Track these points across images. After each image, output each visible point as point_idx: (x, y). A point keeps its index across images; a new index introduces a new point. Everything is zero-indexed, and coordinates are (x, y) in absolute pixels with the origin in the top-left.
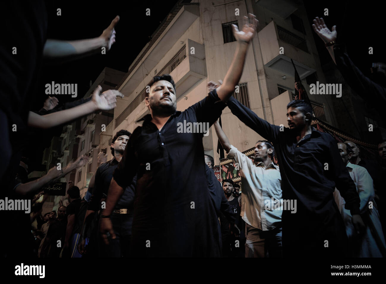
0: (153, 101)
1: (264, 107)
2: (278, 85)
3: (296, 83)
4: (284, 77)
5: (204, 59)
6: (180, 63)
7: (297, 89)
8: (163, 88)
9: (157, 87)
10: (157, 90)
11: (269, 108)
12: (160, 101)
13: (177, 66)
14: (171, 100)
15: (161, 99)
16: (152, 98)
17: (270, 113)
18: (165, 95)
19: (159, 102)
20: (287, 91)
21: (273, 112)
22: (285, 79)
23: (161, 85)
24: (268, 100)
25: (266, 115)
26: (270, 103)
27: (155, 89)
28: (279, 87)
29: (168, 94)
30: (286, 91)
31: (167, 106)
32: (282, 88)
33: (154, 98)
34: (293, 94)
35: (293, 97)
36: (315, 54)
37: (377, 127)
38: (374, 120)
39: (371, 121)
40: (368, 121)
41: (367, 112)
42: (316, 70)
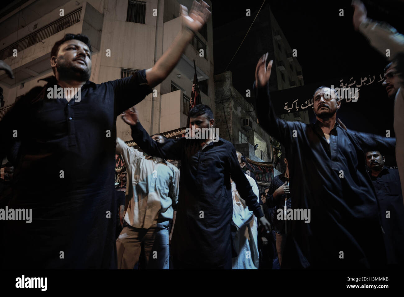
0: (62, 61)
1: (154, 101)
2: (172, 82)
3: (194, 85)
4: (180, 76)
5: (100, 31)
6: (70, 26)
7: (193, 92)
8: (77, 48)
9: (69, 46)
10: (69, 49)
11: (158, 102)
12: (72, 62)
13: (66, 28)
14: (86, 64)
15: (75, 60)
16: (62, 57)
17: (159, 108)
18: (79, 56)
19: (70, 64)
20: (180, 91)
21: (161, 108)
22: (179, 78)
23: (76, 44)
24: (160, 94)
25: (154, 109)
26: (161, 98)
27: (67, 48)
28: (172, 84)
29: (84, 56)
30: (177, 90)
31: (81, 70)
32: (175, 86)
33: (64, 57)
34: (184, 95)
35: (184, 98)
36: (211, 62)
37: (246, 142)
38: (245, 136)
39: (243, 136)
40: (241, 136)
41: (242, 127)
42: (209, 78)
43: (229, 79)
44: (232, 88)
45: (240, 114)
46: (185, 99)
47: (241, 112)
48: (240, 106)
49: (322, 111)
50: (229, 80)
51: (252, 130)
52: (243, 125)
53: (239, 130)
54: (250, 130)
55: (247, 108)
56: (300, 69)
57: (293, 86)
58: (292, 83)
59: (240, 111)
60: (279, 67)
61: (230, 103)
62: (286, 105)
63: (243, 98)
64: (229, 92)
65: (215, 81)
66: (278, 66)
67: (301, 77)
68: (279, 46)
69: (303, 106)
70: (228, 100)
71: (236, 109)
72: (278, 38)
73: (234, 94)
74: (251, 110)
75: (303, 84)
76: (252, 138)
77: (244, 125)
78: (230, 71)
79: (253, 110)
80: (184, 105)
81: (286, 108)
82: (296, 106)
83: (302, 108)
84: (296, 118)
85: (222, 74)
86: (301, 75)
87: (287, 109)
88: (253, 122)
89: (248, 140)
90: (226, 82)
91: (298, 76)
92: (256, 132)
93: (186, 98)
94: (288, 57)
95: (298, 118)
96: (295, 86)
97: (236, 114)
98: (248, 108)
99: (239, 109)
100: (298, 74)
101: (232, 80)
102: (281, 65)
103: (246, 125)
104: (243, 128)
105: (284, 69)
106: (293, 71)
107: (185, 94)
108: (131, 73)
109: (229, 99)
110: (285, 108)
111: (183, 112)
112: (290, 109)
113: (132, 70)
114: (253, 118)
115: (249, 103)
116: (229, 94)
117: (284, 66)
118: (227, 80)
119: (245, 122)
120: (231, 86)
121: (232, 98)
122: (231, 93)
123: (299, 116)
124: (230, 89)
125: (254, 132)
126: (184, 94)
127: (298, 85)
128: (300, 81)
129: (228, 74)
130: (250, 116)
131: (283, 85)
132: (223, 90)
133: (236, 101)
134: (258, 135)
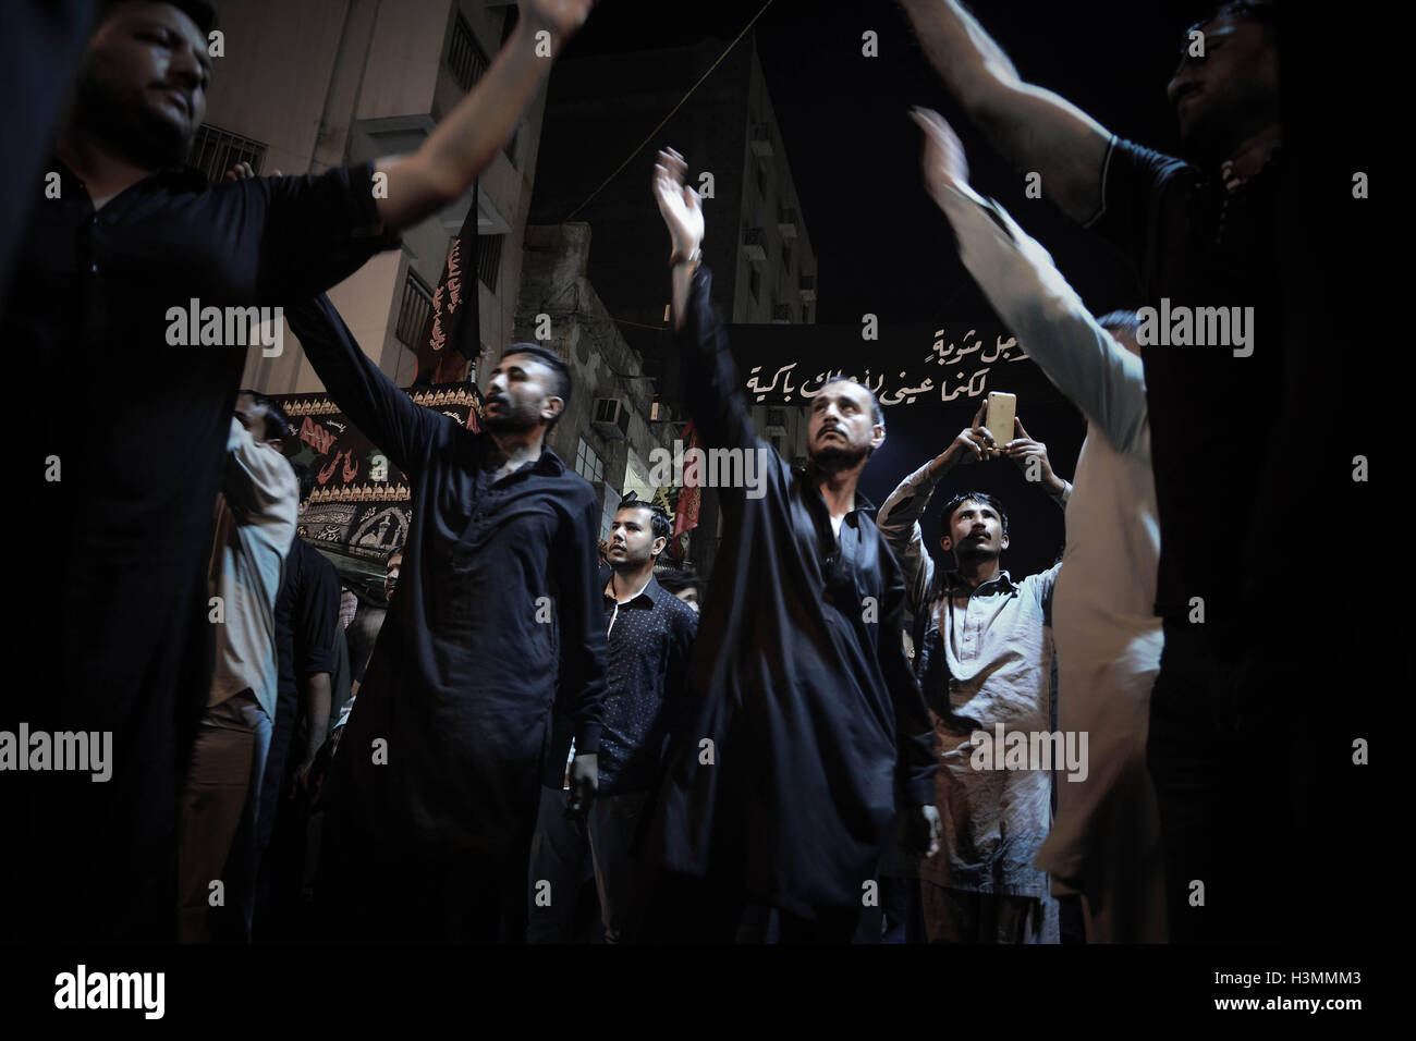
8: (174, 43)
12: (147, 93)
14: (191, 112)
20: (399, 253)
23: (174, 27)
34: (411, 272)
35: (409, 282)
36: (525, 178)
37: (597, 480)
38: (599, 456)
39: (591, 455)
40: (582, 453)
41: (591, 425)
42: (511, 231)
43: (579, 249)
44: (582, 283)
45: (592, 380)
46: (414, 287)
47: (599, 373)
48: (597, 351)
49: (828, 443)
50: (578, 255)
51: (622, 442)
52: (597, 419)
53: (581, 434)
54: (616, 438)
55: (622, 361)
56: (811, 270)
57: (782, 319)
58: (779, 310)
59: (596, 370)
60: (748, 248)
61: (565, 334)
62: (755, 375)
63: (612, 326)
64: (569, 296)
65: (529, 246)
66: (746, 243)
67: (810, 296)
68: (760, 179)
69: (807, 389)
70: (563, 322)
71: (584, 360)
72: (764, 149)
73: (585, 304)
74: (631, 374)
75: (811, 320)
76: (621, 467)
77: (600, 417)
78: (586, 223)
79: (637, 374)
80: (405, 309)
81: (753, 383)
82: (786, 385)
83: (804, 393)
84: (772, 428)
85: (557, 226)
86: (811, 288)
87: (756, 390)
88: (631, 414)
89: (604, 471)
90: (565, 257)
91: (803, 292)
92: (635, 450)
93: (415, 282)
94: (781, 221)
95: (777, 428)
96: (788, 322)
97: (580, 376)
98: (625, 364)
99: (595, 360)
100: (804, 283)
101: (586, 255)
102: (753, 243)
103: (609, 421)
104: (597, 430)
105: (764, 258)
106: (788, 270)
107: (416, 268)
108: (222, 147)
109: (566, 318)
110: (749, 385)
111: (397, 333)
112: (765, 389)
113: (226, 137)
114: (633, 401)
115: (632, 348)
116: (571, 301)
117: (764, 247)
118: (570, 252)
119: (605, 410)
120: (581, 275)
121: (575, 320)
122: (577, 302)
123: (782, 424)
124: (576, 286)
125: (630, 450)
126: (410, 267)
127: (798, 321)
128: (804, 307)
129: (578, 233)
130: (627, 393)
131: (752, 311)
132: (552, 283)
133: (590, 331)
134: (639, 460)
